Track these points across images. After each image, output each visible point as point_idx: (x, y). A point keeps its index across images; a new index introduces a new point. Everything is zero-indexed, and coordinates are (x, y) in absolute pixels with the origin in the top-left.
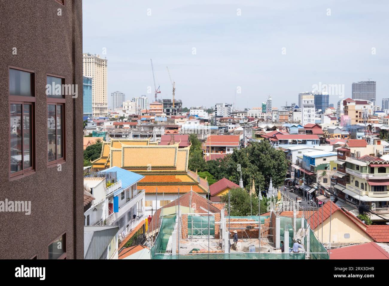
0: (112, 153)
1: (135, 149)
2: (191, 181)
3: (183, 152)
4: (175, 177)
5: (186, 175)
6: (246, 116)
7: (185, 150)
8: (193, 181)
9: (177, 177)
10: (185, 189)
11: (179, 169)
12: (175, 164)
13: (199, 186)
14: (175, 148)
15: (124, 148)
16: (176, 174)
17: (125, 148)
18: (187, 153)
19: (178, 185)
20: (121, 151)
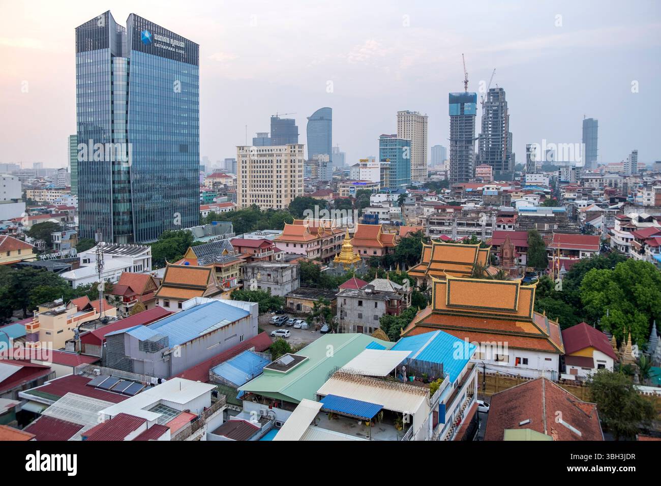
0: (435, 285)
1: (463, 282)
2: (537, 332)
3: (527, 291)
4: (515, 325)
5: (531, 322)
6: (601, 182)
7: (530, 289)
8: (540, 333)
9: (518, 324)
10: (529, 343)
11: (521, 314)
12: (515, 306)
13: (549, 341)
14: (517, 285)
15: (449, 280)
16: (516, 320)
17: (451, 280)
18: (532, 293)
19: (519, 336)
20: (446, 283)
